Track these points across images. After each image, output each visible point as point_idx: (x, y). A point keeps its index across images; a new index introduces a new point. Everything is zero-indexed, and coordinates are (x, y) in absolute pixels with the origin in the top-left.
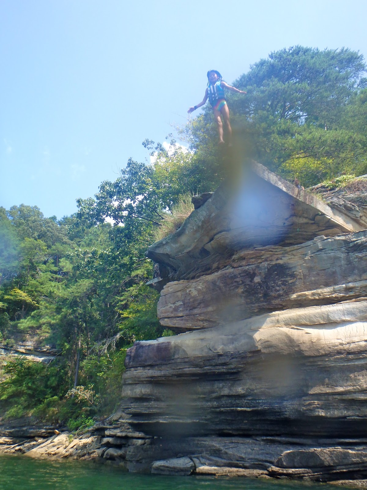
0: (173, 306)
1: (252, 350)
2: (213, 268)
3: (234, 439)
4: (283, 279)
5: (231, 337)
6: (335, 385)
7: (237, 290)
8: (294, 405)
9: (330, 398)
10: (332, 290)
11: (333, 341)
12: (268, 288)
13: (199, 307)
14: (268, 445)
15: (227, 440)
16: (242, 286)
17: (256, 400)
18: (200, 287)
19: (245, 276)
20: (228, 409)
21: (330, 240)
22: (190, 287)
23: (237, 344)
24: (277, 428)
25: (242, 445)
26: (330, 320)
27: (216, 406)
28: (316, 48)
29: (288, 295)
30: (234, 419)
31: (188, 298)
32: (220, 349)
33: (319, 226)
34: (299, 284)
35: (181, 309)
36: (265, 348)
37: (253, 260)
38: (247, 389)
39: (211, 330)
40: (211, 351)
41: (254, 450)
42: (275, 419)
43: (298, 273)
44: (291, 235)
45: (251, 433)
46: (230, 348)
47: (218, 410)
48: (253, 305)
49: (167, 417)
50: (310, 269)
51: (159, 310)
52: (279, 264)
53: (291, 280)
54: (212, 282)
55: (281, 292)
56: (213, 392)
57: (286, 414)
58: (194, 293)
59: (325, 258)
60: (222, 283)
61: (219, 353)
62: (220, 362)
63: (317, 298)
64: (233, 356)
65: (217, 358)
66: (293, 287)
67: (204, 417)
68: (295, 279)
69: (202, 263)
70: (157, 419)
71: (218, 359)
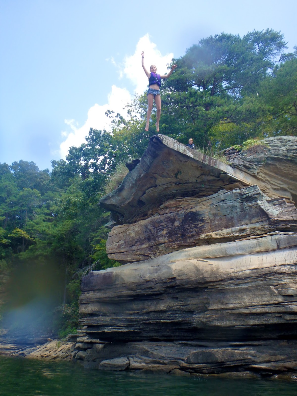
0: (117, 244)
1: (170, 277)
2: (149, 214)
3: (160, 343)
4: (195, 223)
5: (156, 267)
6: (228, 303)
7: (162, 232)
8: (200, 317)
9: (224, 312)
10: (230, 231)
11: (228, 270)
12: (184, 230)
13: (136, 244)
14: (183, 347)
15: (154, 344)
16: (166, 229)
17: (174, 314)
18: (136, 230)
19: (168, 221)
20: (155, 321)
21: (229, 193)
22: (129, 230)
23: (159, 273)
24: (191, 335)
25: (164, 347)
26: (227, 254)
27: (146, 319)
29: (198, 235)
30: (159, 328)
31: (128, 238)
32: (148, 276)
33: (224, 182)
34: (207, 226)
35: (123, 246)
36: (179, 276)
37: (174, 209)
38: (168, 306)
39: (144, 262)
40: (141, 279)
41: (172, 351)
42: (188, 328)
43: (206, 218)
44: (203, 189)
45: (173, 338)
46: (155, 276)
47: (148, 322)
48: (174, 243)
49: (111, 327)
50: (215, 215)
51: (107, 247)
52: (192, 211)
53: (201, 223)
54: (145, 226)
55: (194, 233)
56: (144, 309)
57: (194, 325)
58: (133, 234)
59: (226, 207)
60: (152, 227)
61: (147, 280)
62: (147, 286)
63: (219, 237)
64: (157, 282)
65: (145, 283)
66: (202, 229)
67: (137, 328)
68: (204, 223)
69: (140, 211)
70: (103, 329)
71: (146, 284)
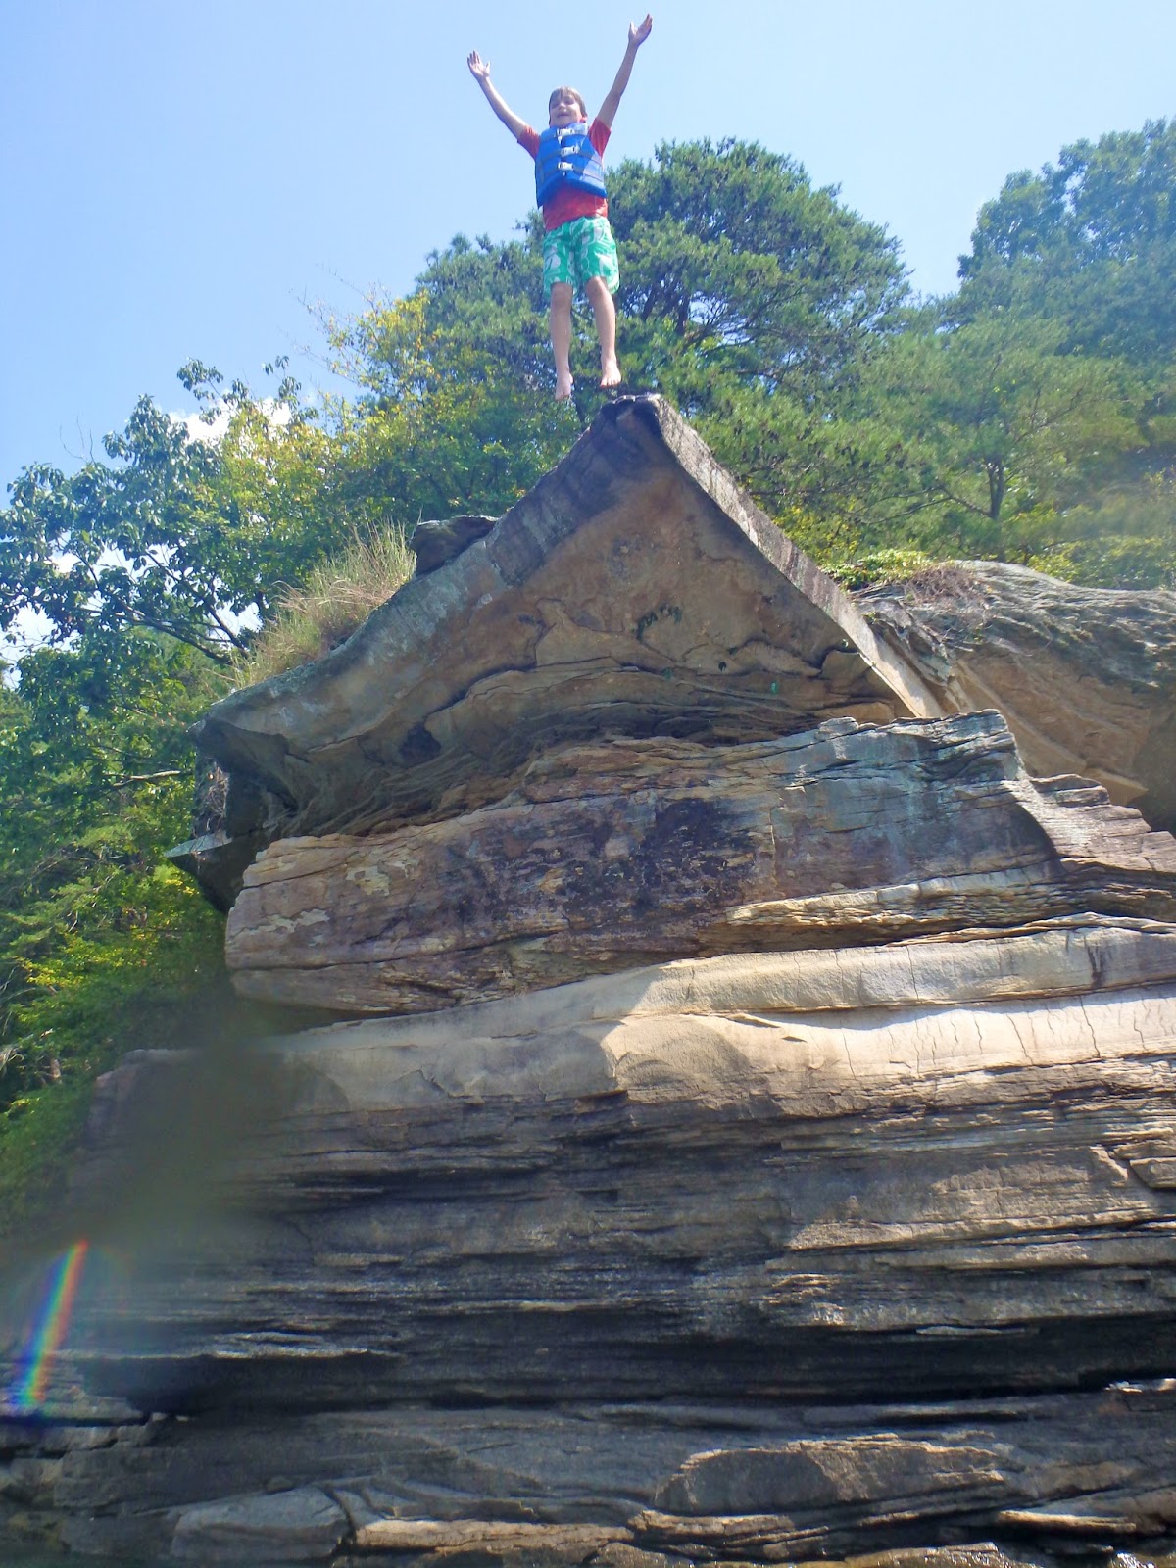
0: (289, 926)
1: (595, 1092)
2: (444, 804)
3: (498, 1417)
4: (707, 853)
5: (515, 1043)
6: (882, 1218)
7: (539, 882)
8: (729, 1288)
9: (865, 1262)
10: (873, 899)
11: (878, 1069)
12: (653, 879)
13: (390, 934)
14: (622, 1432)
15: (470, 1420)
16: (559, 870)
17: (589, 1271)
18: (398, 865)
19: (571, 833)
20: (485, 1305)
21: (872, 734)
22: (361, 861)
23: (535, 1069)
24: (653, 1375)
25: (528, 1436)
26: (868, 997)
27: (440, 1295)
28: (798, 164)
29: (718, 907)
30: (500, 1342)
31: (351, 902)
32: (473, 1083)
33: (829, 689)
34: (762, 871)
35: (319, 939)
36: (642, 1084)
37: (607, 780)
38: (563, 1232)
39: (433, 1021)
40: (437, 1093)
41: (575, 1453)
42: (655, 1340)
43: (760, 836)
44: (733, 710)
45: (557, 1391)
46: (513, 1083)
47: (445, 1309)
48: (594, 938)
49: (248, 1336)
50: (802, 825)
51: (232, 937)
52: (696, 799)
53: (735, 856)
54: (450, 849)
55: (698, 897)
56: (431, 1243)
57: (701, 1323)
58: (377, 883)
59: (855, 792)
60: (488, 854)
61: (469, 1101)
62: (471, 1131)
63: (823, 923)
64: (520, 1112)
65: (460, 1117)
66: (740, 884)
67: (384, 1338)
68: (750, 855)
69: (401, 784)
70: (202, 1344)
71: (465, 1120)
